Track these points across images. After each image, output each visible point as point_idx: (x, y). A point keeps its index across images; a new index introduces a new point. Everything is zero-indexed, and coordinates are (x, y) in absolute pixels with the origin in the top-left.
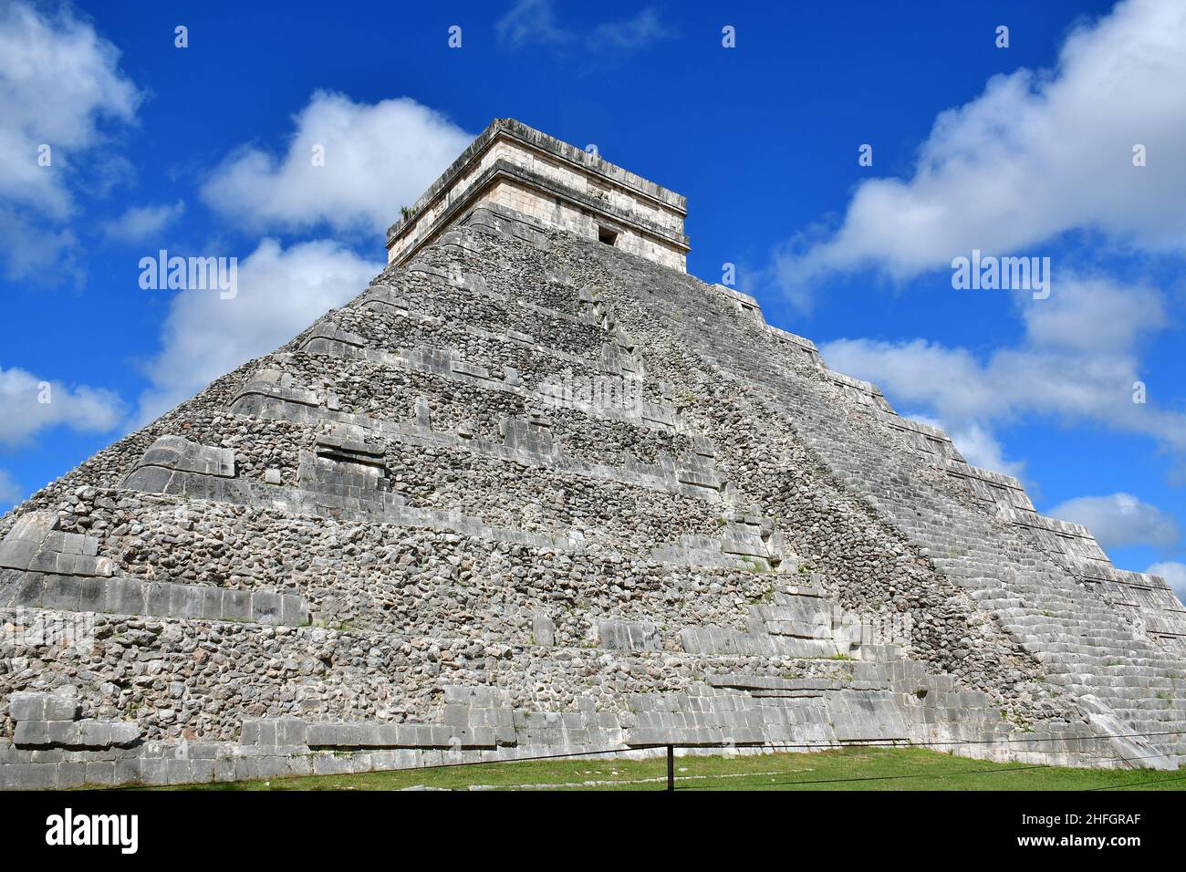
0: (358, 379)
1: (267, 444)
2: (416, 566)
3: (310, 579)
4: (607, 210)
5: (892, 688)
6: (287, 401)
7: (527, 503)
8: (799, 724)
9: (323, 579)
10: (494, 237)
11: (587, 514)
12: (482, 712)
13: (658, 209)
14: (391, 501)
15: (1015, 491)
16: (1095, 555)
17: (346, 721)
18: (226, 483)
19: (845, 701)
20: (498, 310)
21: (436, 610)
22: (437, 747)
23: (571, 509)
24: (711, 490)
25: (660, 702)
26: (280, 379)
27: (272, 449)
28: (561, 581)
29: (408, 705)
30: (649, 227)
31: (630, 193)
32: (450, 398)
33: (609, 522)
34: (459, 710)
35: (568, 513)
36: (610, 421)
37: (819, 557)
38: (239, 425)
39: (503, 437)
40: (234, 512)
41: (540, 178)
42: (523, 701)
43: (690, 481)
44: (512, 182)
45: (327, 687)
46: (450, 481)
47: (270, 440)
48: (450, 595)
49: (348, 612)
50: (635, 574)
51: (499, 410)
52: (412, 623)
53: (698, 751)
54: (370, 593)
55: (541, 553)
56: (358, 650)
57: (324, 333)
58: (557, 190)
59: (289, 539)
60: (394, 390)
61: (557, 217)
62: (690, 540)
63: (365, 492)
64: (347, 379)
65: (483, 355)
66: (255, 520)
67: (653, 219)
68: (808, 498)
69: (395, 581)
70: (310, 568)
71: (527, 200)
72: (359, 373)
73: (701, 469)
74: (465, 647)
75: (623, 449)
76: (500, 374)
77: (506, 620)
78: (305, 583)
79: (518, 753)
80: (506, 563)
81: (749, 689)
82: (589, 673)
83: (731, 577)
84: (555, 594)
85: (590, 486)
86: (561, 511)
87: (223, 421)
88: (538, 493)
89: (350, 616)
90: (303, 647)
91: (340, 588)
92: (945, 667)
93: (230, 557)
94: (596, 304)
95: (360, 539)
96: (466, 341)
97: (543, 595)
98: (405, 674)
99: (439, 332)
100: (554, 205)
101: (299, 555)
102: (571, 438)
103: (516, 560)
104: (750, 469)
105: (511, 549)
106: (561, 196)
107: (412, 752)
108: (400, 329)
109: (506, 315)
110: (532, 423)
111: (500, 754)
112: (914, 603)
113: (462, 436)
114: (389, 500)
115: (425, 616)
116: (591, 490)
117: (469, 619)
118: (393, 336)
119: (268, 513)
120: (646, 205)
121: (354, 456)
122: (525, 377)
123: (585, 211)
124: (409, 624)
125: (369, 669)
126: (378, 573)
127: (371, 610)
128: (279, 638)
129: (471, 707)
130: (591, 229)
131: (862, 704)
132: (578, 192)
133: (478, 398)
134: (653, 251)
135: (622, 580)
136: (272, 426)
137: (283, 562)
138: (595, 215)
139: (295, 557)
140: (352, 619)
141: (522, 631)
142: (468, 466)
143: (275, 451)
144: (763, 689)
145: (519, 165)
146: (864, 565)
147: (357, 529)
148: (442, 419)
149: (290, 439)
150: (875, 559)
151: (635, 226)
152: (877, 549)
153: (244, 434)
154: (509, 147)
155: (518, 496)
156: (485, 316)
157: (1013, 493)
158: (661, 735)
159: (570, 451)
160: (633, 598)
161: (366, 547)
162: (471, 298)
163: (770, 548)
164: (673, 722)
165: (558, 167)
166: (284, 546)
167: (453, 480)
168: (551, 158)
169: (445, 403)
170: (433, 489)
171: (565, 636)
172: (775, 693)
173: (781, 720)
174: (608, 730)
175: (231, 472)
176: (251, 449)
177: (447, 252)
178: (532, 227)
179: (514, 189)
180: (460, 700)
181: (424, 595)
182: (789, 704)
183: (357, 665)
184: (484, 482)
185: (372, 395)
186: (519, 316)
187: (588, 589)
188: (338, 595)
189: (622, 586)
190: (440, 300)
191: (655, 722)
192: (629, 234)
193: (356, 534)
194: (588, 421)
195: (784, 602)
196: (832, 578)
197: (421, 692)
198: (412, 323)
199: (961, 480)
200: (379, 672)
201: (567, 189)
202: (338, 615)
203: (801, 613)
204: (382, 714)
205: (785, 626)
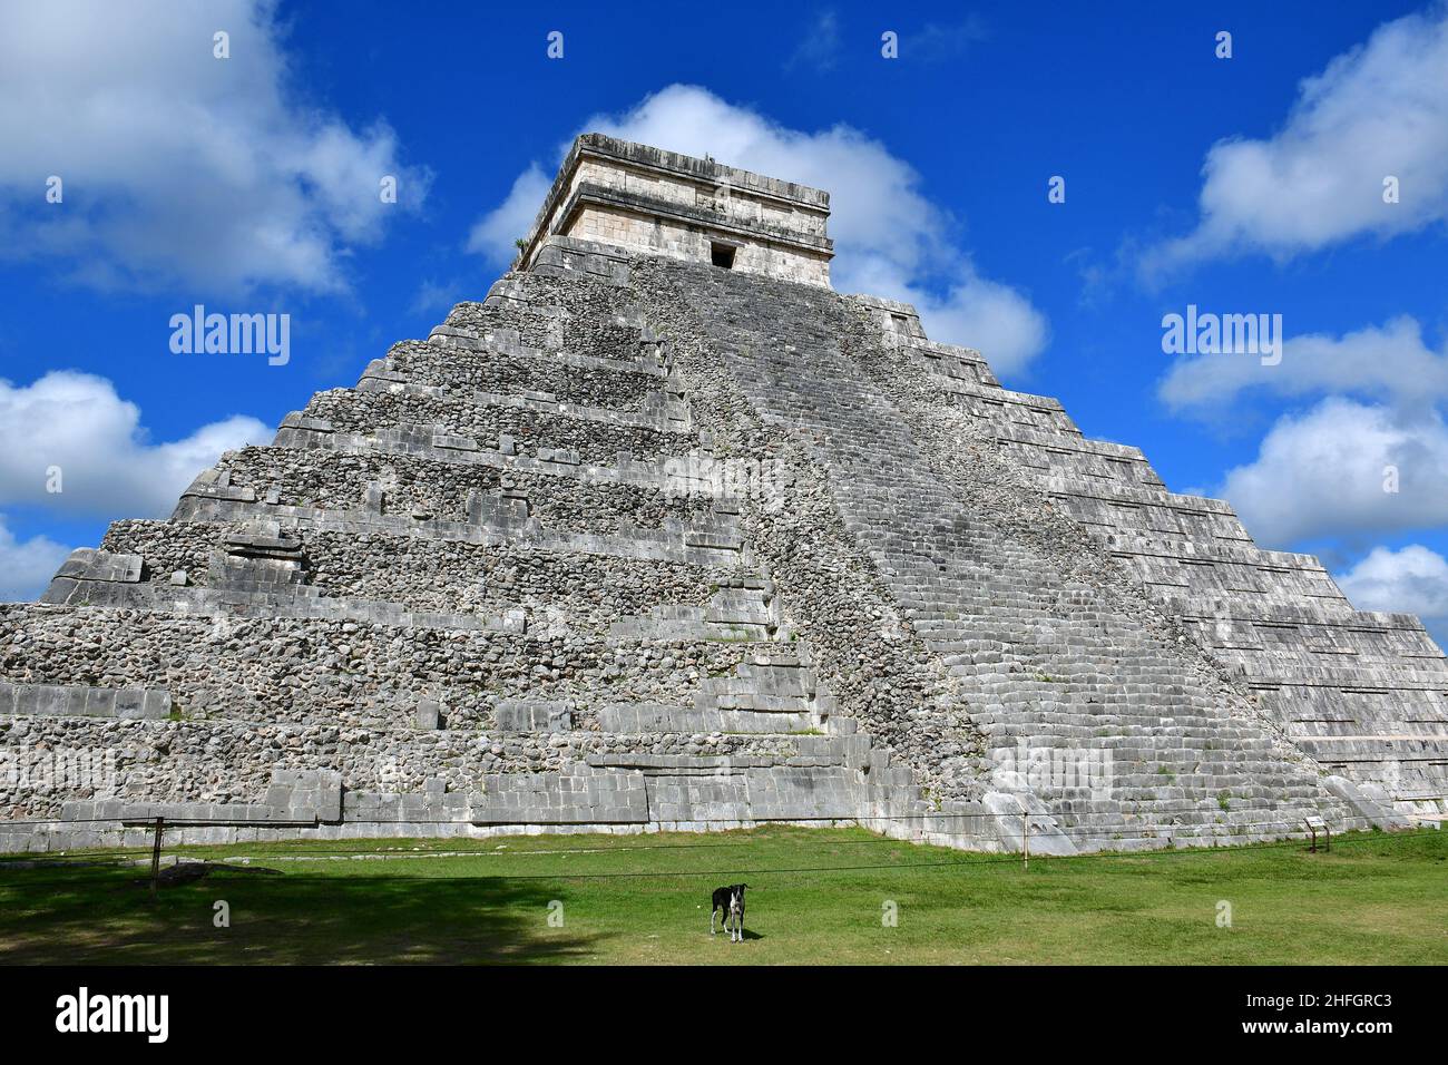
0: (307, 469)
1: (181, 547)
2: (301, 657)
3: (184, 675)
4: (721, 222)
5: (847, 764)
6: (222, 500)
7: (471, 583)
8: (702, 802)
9: (197, 674)
10: (554, 279)
11: (542, 590)
12: (307, 794)
13: (791, 211)
14: (304, 593)
15: (1221, 518)
16: (1320, 591)
17: (168, 802)
18: (130, 589)
19: (775, 779)
20: (518, 369)
21: (313, 699)
22: (253, 826)
23: (522, 586)
24: (729, 552)
25: (521, 783)
26: (218, 478)
27: (186, 551)
28: (469, 664)
29: (237, 786)
30: (778, 235)
31: (752, 198)
32: (413, 478)
33: (568, 597)
34: (282, 792)
35: (519, 591)
36: (607, 485)
37: (809, 623)
38: (156, 530)
39: (468, 514)
40: (120, 616)
41: (634, 196)
42: (364, 783)
43: (699, 543)
44: (598, 207)
45: (156, 772)
46: (380, 567)
47: (185, 542)
48: (333, 684)
49: (218, 703)
50: (567, 652)
51: (471, 485)
52: (285, 712)
53: (558, 830)
54: (245, 685)
55: (453, 636)
56: (195, 739)
57: (288, 422)
58: (655, 207)
59: (170, 639)
60: (348, 476)
61: (657, 241)
62: (665, 612)
63: (277, 586)
64: (296, 470)
65: (478, 424)
66: (141, 623)
67: (784, 224)
68: (806, 557)
69: (273, 673)
70: (186, 664)
71: (618, 225)
72: (311, 462)
73: (720, 529)
74: (316, 734)
75: (620, 514)
76: (494, 443)
77: (390, 705)
78: (179, 679)
79: (343, 832)
80: (407, 649)
81: (641, 768)
82: (451, 755)
83: (691, 649)
84: (460, 677)
85: (550, 561)
86: (510, 590)
87: (141, 528)
88: (486, 573)
89: (220, 707)
90: (142, 738)
91: (213, 682)
92: (889, 742)
93: (105, 659)
94: (659, 344)
95: (247, 634)
96: (459, 411)
97: (444, 678)
98: (243, 760)
99: (426, 406)
100: (652, 225)
101: (176, 653)
102: (554, 508)
103: (420, 645)
104: (766, 527)
105: (416, 634)
106: (660, 213)
107: (226, 829)
108: (383, 407)
109: (527, 373)
110: (504, 497)
111: (321, 833)
112: (878, 672)
113: (415, 517)
114: (302, 593)
115: (301, 704)
116: (551, 565)
117: (348, 705)
118: (373, 415)
119: (154, 615)
120: (774, 208)
121: (267, 552)
122: (526, 443)
123: (692, 227)
124: (282, 713)
125: (205, 756)
126: (257, 666)
127: (241, 702)
128: (122, 730)
129: (295, 790)
130: (700, 250)
131: (797, 783)
132: (683, 206)
133: (447, 475)
134: (784, 262)
135: (550, 660)
136: (189, 529)
137: (162, 660)
138: (705, 230)
139: (172, 655)
140: (222, 710)
141: (409, 715)
142: (404, 551)
143: (188, 553)
144: (660, 768)
145: (608, 185)
146: (844, 631)
147: (245, 625)
148: (400, 501)
149: (207, 540)
150: (854, 624)
151: (758, 236)
152: (857, 613)
153: (160, 538)
154: (593, 166)
155: (461, 577)
156: (503, 378)
157: (1216, 519)
158: (514, 814)
159: (551, 522)
160: (561, 676)
161: (252, 641)
162: (487, 359)
163: (769, 614)
164: (533, 801)
165: (657, 180)
166: (163, 646)
167: (385, 566)
168: (648, 170)
169: (406, 484)
170: (359, 577)
171: (458, 719)
172: (677, 771)
173: (680, 799)
174: (453, 810)
175: (136, 577)
176: (164, 553)
177: (478, 308)
178: (613, 259)
179: (601, 214)
180: (285, 783)
181: (304, 685)
182: (695, 783)
183: (193, 752)
184: (420, 565)
185: (323, 484)
186: (542, 373)
187: (503, 671)
188: (210, 688)
189: (549, 666)
190: (448, 366)
191: (509, 802)
192: (753, 246)
193: (242, 630)
194: (579, 487)
195: (748, 674)
196: (818, 645)
197: (254, 776)
198: (396, 399)
199: (1134, 510)
200: (216, 759)
201: (668, 205)
202: (208, 707)
203: (769, 686)
204: (205, 796)
205: (742, 699)
